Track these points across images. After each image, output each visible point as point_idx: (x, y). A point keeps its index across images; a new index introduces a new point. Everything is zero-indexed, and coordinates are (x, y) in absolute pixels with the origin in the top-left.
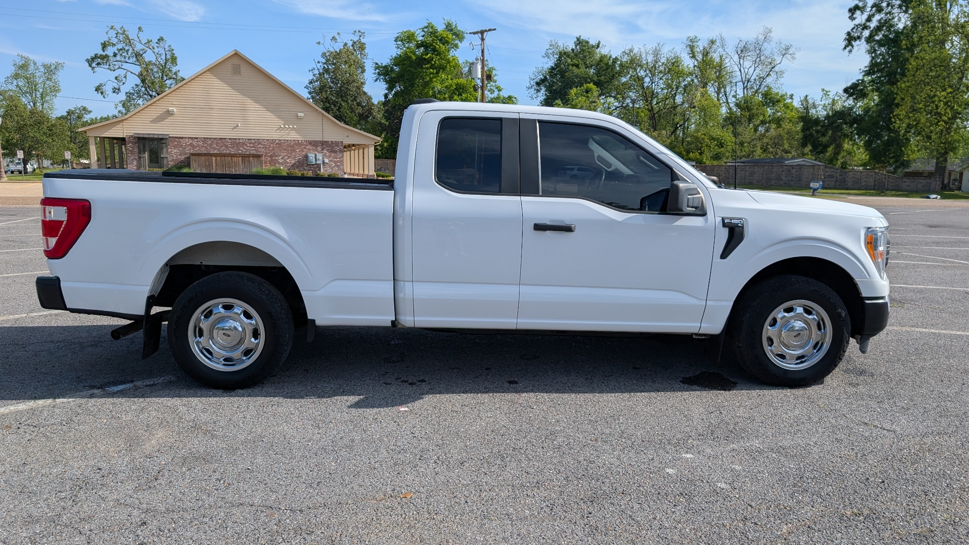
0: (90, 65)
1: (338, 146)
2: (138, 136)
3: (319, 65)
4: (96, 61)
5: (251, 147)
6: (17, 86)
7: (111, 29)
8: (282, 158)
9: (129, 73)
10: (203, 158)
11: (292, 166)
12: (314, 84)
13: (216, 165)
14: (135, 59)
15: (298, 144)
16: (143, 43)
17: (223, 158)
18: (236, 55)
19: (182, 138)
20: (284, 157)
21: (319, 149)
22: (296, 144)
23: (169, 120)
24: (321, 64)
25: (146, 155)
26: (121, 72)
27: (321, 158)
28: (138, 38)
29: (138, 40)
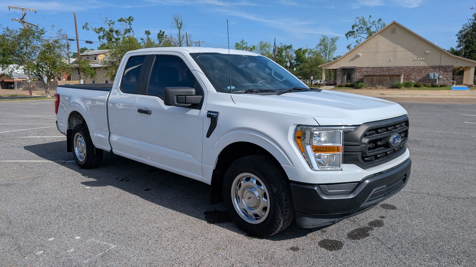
0: (347, 37)
1: (449, 68)
2: (342, 68)
3: (470, 22)
4: (350, 34)
5: (397, 71)
6: (320, 49)
7: (357, 18)
8: (414, 76)
9: (363, 38)
10: (369, 77)
11: (419, 80)
12: (462, 33)
13: (376, 81)
14: (366, 31)
15: (424, 68)
16: (371, 23)
17: (379, 77)
18: (394, 23)
19: (362, 68)
20: (415, 75)
21: (437, 70)
22: (423, 68)
23: (357, 59)
24: (472, 20)
25: (345, 77)
26: (359, 38)
27: (437, 76)
28: (369, 21)
29: (369, 22)
